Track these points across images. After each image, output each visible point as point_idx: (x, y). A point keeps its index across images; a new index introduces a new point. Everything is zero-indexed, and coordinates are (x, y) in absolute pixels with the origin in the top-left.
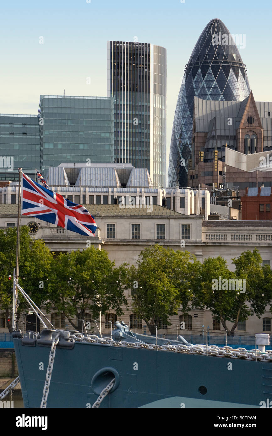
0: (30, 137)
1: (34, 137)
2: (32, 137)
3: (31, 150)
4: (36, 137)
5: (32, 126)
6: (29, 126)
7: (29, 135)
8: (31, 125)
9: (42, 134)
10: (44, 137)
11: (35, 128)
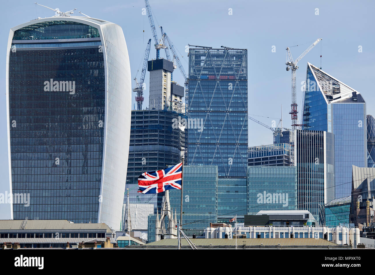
0: (240, 193)
1: (243, 193)
2: (242, 194)
3: (241, 202)
4: (245, 194)
5: (242, 187)
6: (240, 187)
7: (239, 192)
8: (241, 185)
9: (248, 192)
10: (250, 193)
11: (244, 187)
